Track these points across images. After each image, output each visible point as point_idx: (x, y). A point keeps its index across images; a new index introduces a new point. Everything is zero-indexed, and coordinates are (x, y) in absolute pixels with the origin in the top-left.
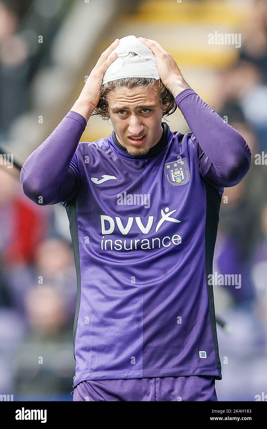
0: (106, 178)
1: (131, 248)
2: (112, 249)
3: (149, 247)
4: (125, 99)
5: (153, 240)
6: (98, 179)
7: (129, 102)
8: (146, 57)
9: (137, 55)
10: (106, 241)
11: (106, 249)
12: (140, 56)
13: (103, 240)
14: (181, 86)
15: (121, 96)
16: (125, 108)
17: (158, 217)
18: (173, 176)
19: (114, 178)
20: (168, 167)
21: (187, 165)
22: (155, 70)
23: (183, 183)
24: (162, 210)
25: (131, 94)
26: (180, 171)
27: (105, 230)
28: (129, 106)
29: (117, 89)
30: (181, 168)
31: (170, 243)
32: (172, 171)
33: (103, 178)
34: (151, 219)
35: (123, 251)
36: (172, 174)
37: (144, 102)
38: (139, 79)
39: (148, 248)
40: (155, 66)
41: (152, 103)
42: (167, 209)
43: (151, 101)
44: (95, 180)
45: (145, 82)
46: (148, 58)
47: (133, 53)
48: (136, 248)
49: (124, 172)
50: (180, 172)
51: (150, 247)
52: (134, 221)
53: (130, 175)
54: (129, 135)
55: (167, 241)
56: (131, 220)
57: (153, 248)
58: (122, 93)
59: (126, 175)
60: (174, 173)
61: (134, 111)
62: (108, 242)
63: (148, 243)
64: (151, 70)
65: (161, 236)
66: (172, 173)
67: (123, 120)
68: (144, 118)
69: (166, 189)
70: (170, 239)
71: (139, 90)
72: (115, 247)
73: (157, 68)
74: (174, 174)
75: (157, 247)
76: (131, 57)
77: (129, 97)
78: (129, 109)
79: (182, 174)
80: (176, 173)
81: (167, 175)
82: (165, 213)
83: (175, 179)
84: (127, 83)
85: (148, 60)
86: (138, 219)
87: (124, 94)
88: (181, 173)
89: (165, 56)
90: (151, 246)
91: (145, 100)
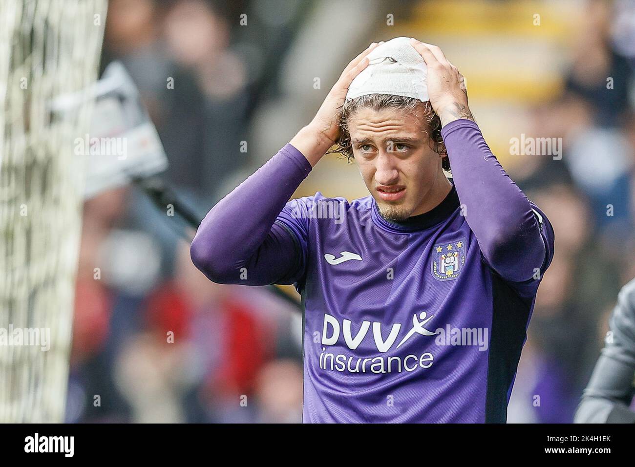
0: (347, 256)
1: (357, 370)
2: (332, 369)
3: (382, 370)
4: (369, 126)
5: (390, 360)
6: (334, 257)
7: (374, 131)
8: (409, 66)
9: (396, 62)
10: (327, 355)
11: (325, 368)
12: (401, 65)
13: (322, 354)
14: (454, 114)
15: (363, 121)
16: (368, 140)
17: (407, 326)
18: (443, 264)
19: (358, 257)
20: (439, 249)
21: (464, 249)
22: (423, 86)
23: (454, 276)
24: (415, 315)
25: (377, 119)
26: (455, 257)
27: (327, 338)
28: (373, 137)
29: (358, 111)
30: (456, 253)
31: (416, 365)
32: (443, 256)
33: (343, 256)
34: (396, 328)
35: (346, 373)
36: (443, 261)
37: (397, 132)
38: (391, 96)
39: (381, 372)
40: (424, 81)
41: (412, 136)
42: (423, 315)
43: (410, 132)
44: (330, 258)
45: (401, 102)
46: (413, 68)
47: (391, 59)
48: (364, 371)
49: (374, 251)
50: (453, 259)
51: (384, 371)
52: (371, 329)
53: (382, 257)
54: (378, 185)
55: (411, 362)
56: (366, 325)
57: (389, 371)
58: (365, 117)
59: (376, 256)
60: (445, 259)
61: (381, 146)
62: (329, 358)
63: (382, 364)
64: (415, 85)
65: (402, 354)
66: (443, 259)
67: (369, 162)
68: (400, 160)
69: (429, 285)
70: (416, 359)
71: (389, 113)
72: (336, 366)
73: (427, 85)
74: (445, 262)
75: (395, 371)
76: (387, 64)
77: (374, 123)
78: (374, 143)
79: (456, 263)
80: (448, 260)
81: (435, 263)
82: (420, 320)
83: (445, 270)
84: (372, 101)
85: (412, 70)
86: (377, 326)
87: (367, 119)
88: (455, 260)
89: (442, 68)
90: (386, 369)
91: (399, 130)
